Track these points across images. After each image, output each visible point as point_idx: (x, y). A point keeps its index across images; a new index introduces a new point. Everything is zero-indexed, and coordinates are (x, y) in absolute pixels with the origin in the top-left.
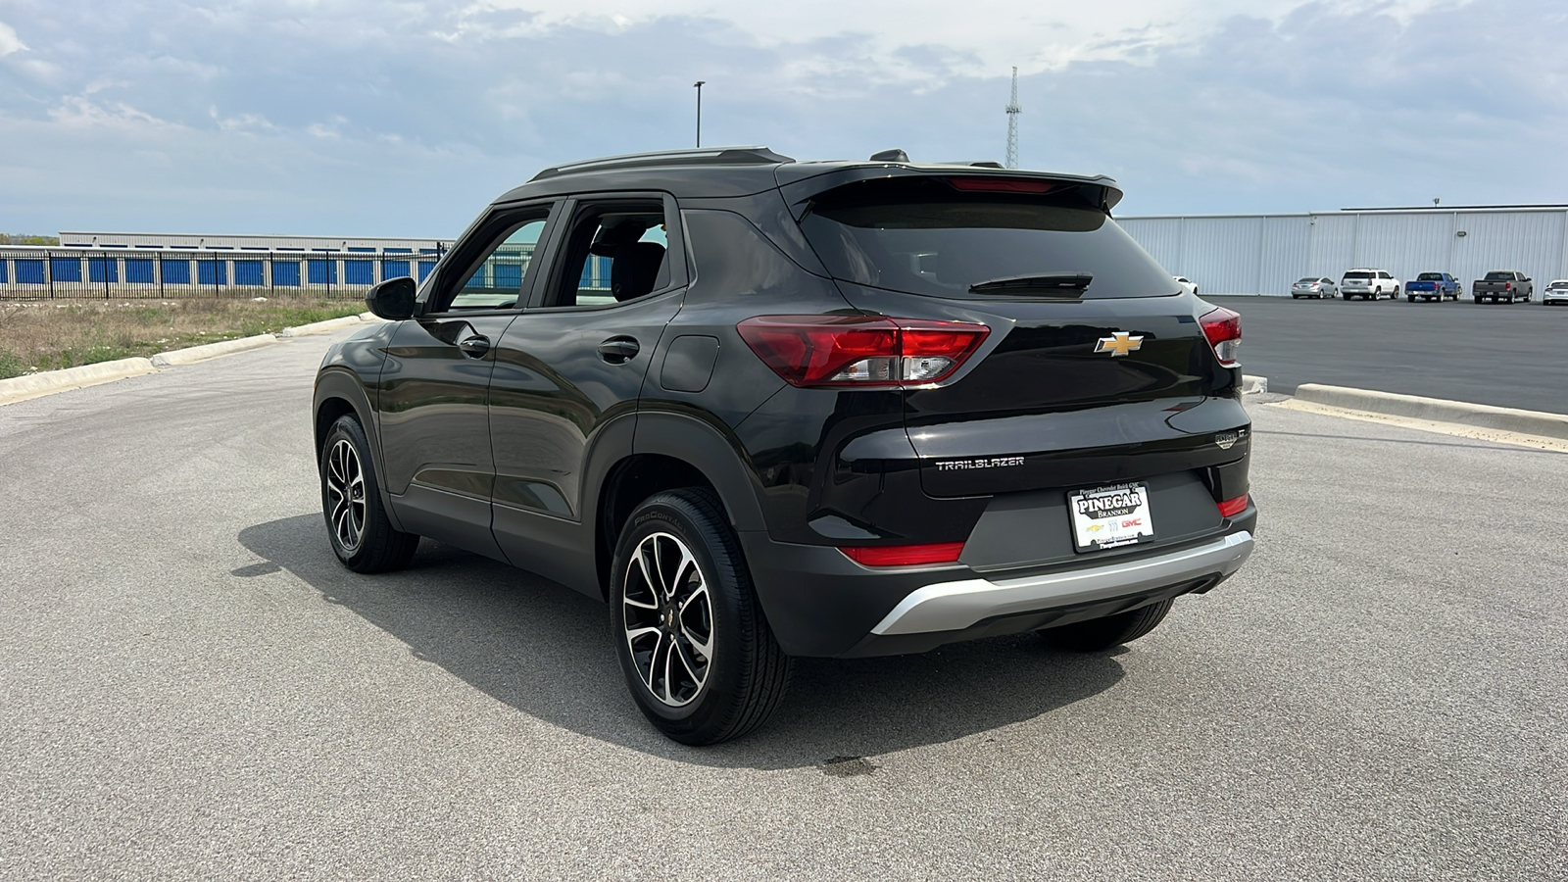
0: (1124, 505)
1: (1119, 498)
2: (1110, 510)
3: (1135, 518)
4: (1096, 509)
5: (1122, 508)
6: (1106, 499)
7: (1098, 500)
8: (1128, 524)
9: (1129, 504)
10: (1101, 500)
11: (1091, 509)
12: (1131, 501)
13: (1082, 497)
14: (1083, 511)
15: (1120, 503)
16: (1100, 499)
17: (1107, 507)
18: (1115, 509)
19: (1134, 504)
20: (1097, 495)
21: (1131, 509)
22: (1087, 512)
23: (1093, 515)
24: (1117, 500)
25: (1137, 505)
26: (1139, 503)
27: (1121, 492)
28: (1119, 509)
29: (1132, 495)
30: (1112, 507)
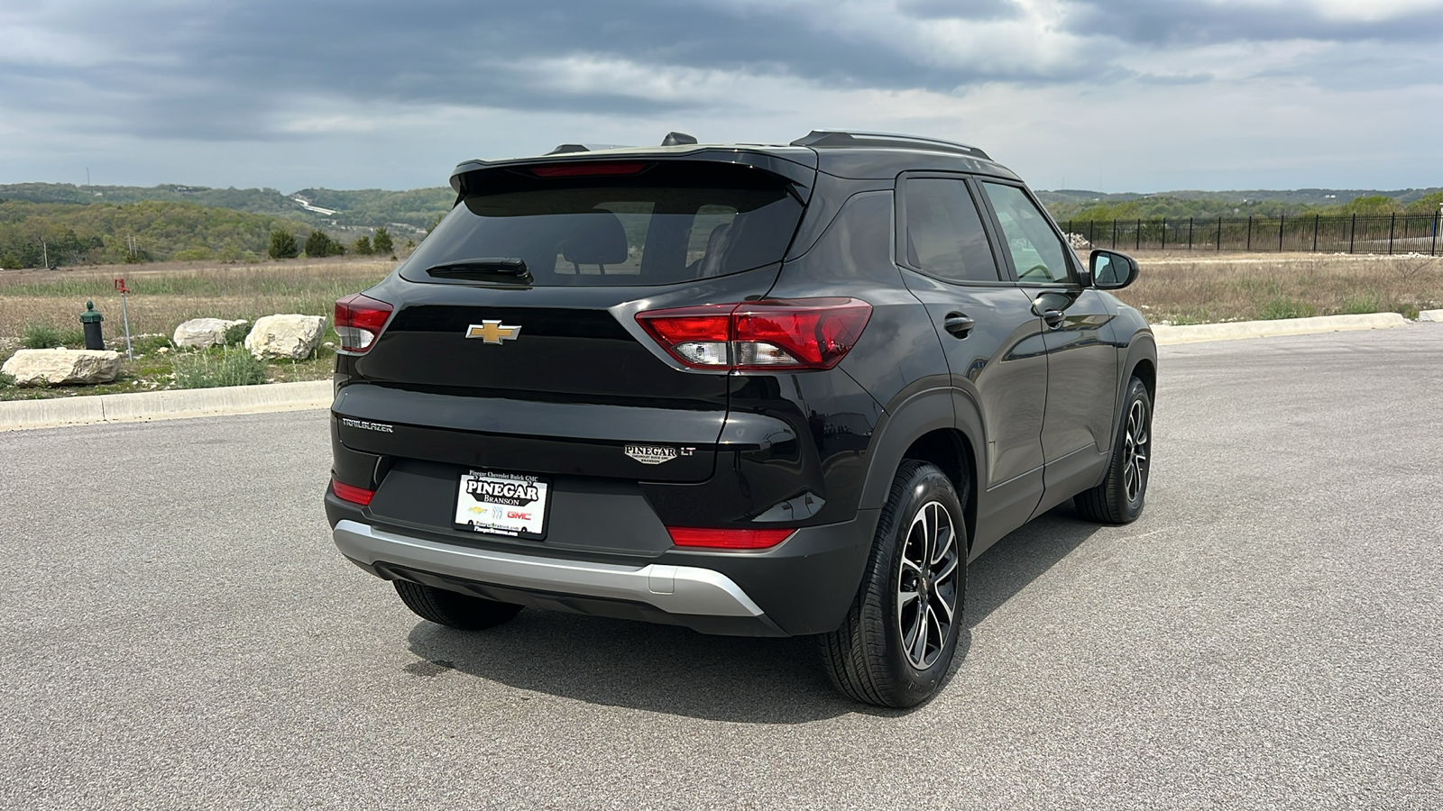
0: (516, 496)
1: (512, 488)
2: (498, 497)
3: (525, 512)
4: (484, 492)
5: (512, 498)
6: (497, 486)
7: (489, 484)
8: (514, 516)
9: (523, 496)
10: (492, 485)
11: (479, 491)
12: (526, 494)
13: (472, 478)
14: (470, 490)
15: (512, 493)
16: (490, 483)
17: (496, 493)
18: (504, 496)
19: (528, 497)
20: (489, 480)
21: (523, 502)
22: (474, 493)
23: (480, 498)
24: (509, 489)
25: (532, 500)
26: (535, 498)
27: (517, 483)
28: (509, 498)
29: (529, 489)
30: (501, 494)
